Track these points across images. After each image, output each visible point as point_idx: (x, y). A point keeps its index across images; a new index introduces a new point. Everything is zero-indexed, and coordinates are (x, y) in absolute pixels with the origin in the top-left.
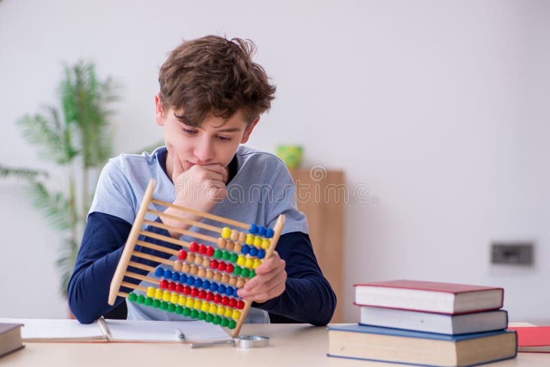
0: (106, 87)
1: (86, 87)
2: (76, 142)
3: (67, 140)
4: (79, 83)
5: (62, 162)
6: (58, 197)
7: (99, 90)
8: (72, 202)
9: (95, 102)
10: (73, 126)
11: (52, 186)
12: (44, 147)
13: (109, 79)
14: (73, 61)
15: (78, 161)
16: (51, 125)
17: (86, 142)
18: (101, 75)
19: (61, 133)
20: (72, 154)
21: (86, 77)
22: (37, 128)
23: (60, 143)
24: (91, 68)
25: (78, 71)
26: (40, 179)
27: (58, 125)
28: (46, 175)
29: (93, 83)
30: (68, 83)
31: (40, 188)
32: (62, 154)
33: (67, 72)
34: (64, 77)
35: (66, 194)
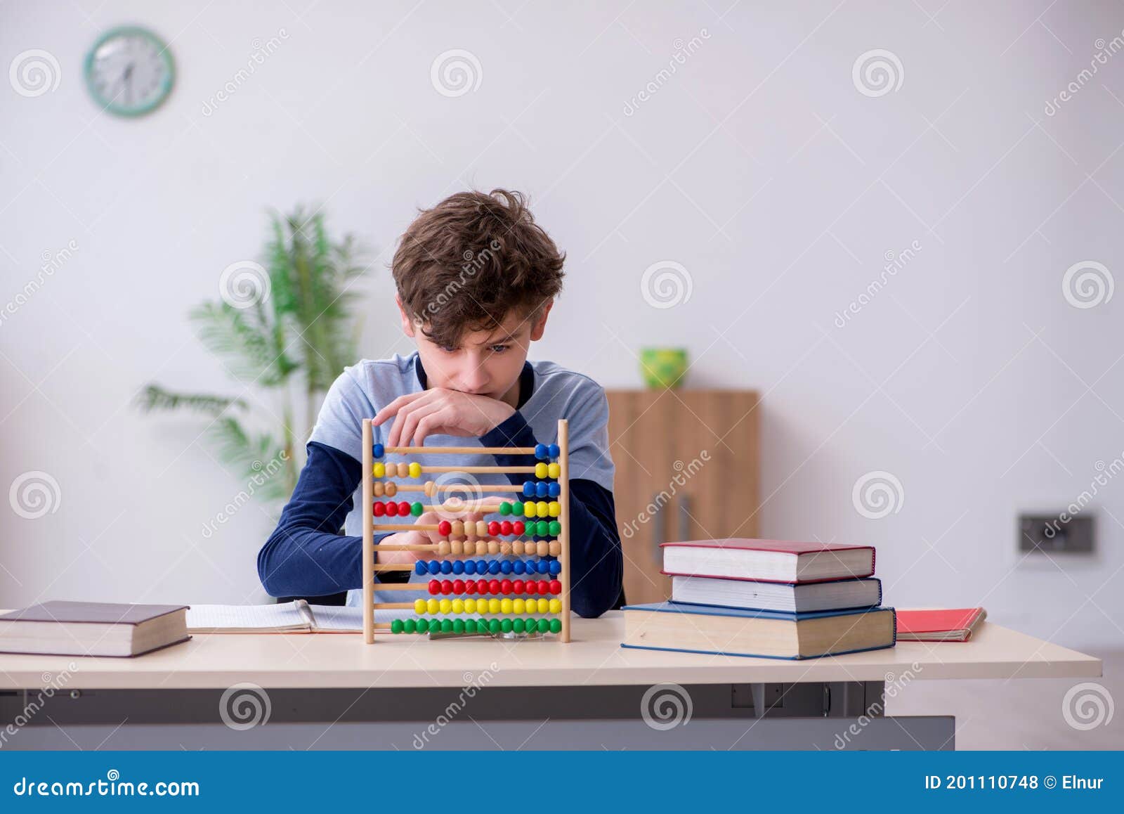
0: (343, 252)
1: (311, 252)
2: (293, 347)
3: (279, 345)
4: (298, 245)
5: (269, 383)
6: (265, 442)
7: (332, 257)
8: (289, 449)
9: (326, 277)
10: (288, 319)
11: (252, 425)
12: (239, 358)
13: (349, 239)
14: (285, 208)
15: (298, 380)
16: (252, 321)
17: (311, 347)
18: (335, 235)
19: (267, 334)
20: (287, 368)
21: (309, 236)
22: (227, 324)
23: (265, 350)
24: (317, 219)
25: (293, 225)
26: (232, 411)
27: (263, 319)
28: (243, 405)
29: (321, 245)
30: (279, 246)
31: (233, 427)
32: (269, 370)
33: (277, 227)
34: (271, 237)
35: (279, 439)
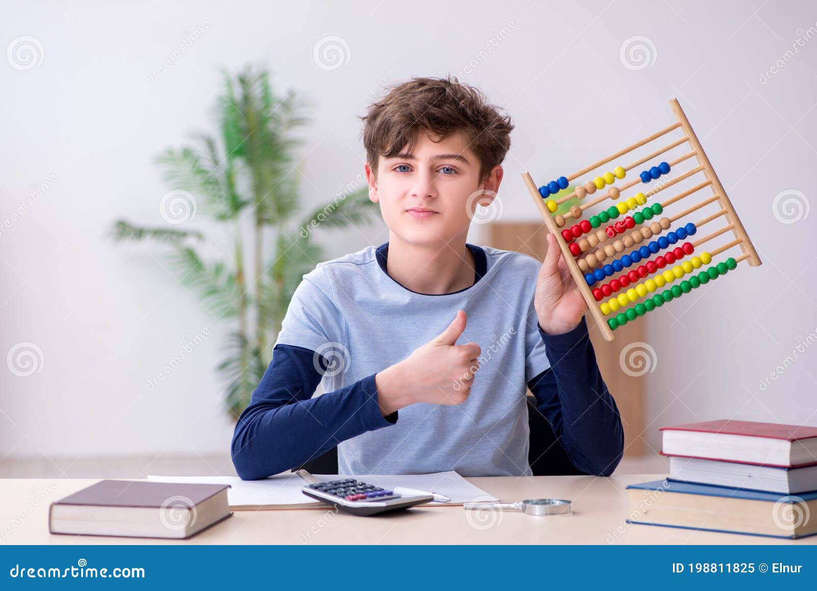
0: (286, 105)
1: (258, 105)
2: (244, 186)
3: (231, 185)
4: (246, 99)
5: (222, 217)
6: (219, 269)
7: (276, 109)
8: (239, 275)
9: (271, 126)
10: (239, 163)
11: (208, 253)
13: (292, 94)
14: (236, 67)
15: (247, 215)
16: (206, 164)
17: (259, 187)
18: (279, 90)
19: (220, 174)
20: (237, 205)
21: (257, 91)
22: (186, 168)
23: (220, 190)
24: (263, 76)
25: (243, 81)
26: (191, 242)
27: (216, 162)
28: (200, 236)
29: (266, 97)
30: (232, 100)
31: (191, 256)
32: (222, 206)
33: (229, 84)
34: (222, 90)
35: (231, 266)
